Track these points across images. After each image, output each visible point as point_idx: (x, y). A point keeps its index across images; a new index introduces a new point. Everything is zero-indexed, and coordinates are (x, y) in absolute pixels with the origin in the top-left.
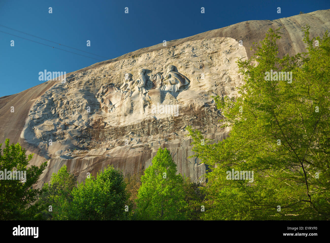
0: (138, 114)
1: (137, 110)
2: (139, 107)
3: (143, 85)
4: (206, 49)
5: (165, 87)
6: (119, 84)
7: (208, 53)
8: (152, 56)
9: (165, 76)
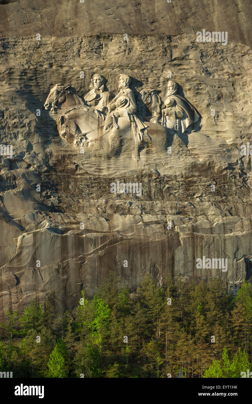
0: (128, 160)
1: (127, 153)
2: (131, 148)
3: (135, 111)
4: (222, 60)
5: (166, 119)
6: (82, 90)
7: (227, 72)
8: (133, 46)
9: (167, 102)
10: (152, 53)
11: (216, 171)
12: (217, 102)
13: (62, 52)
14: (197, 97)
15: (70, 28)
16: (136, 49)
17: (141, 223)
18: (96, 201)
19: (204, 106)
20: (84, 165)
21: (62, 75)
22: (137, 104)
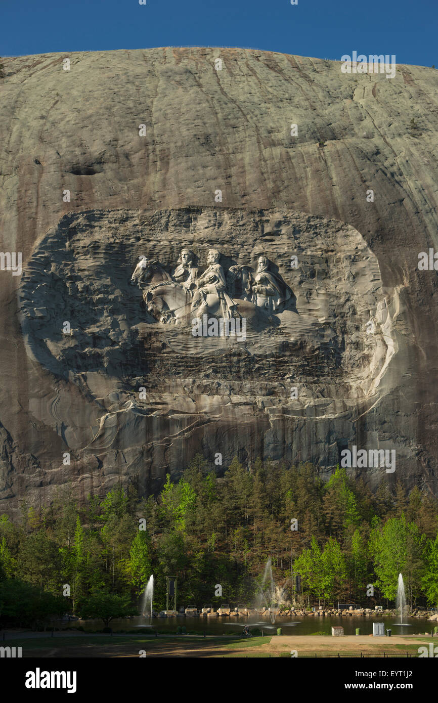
3: (224, 287)
5: (256, 297)
6: (170, 265)
7: (320, 248)
8: (223, 220)
9: (258, 278)
10: (242, 228)
11: (307, 350)
12: (310, 279)
13: (149, 225)
14: (289, 274)
15: (158, 201)
16: (227, 223)
17: (229, 404)
18: (182, 380)
19: (297, 283)
20: (171, 344)
21: (149, 249)
22: (226, 281)
